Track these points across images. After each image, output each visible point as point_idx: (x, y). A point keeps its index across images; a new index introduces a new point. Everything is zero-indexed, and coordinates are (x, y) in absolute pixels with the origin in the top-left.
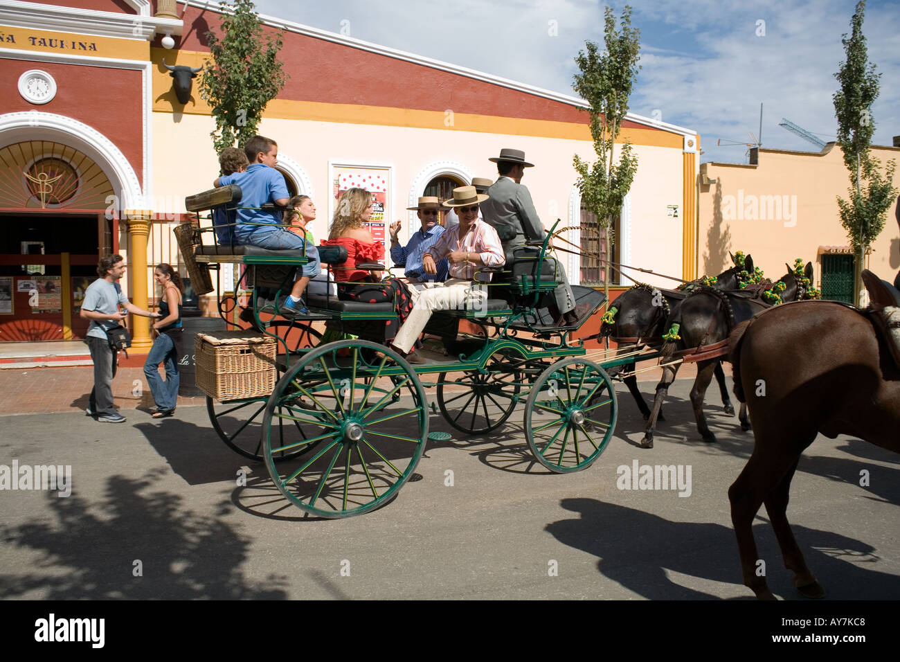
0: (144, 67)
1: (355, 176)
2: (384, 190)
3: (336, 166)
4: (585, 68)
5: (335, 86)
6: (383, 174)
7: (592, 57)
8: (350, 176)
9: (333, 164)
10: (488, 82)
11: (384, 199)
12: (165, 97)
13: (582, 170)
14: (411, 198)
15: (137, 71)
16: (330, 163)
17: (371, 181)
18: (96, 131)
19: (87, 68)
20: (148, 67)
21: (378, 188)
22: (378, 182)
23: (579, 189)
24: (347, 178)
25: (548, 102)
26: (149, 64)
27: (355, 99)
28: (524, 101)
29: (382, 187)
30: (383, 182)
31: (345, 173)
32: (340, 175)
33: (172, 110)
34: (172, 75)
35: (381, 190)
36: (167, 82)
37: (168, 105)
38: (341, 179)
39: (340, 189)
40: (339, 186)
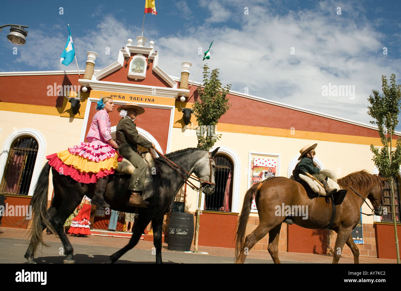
0: (172, 108)
1: (261, 159)
2: (275, 166)
3: (253, 154)
4: (373, 103)
5: (254, 119)
6: (275, 159)
7: (376, 98)
8: (259, 159)
9: (251, 153)
10: (326, 118)
11: (275, 171)
12: (179, 121)
13: (375, 152)
14: (289, 171)
15: (169, 110)
16: (250, 153)
17: (269, 162)
18: (149, 134)
19: (149, 108)
20: (173, 108)
21: (272, 165)
22: (272, 163)
23: (374, 162)
24: (258, 160)
25: (358, 127)
26: (174, 107)
27: (262, 124)
28: (345, 127)
29: (274, 165)
30: (275, 163)
31: (257, 158)
32: (254, 158)
33: (182, 127)
34: (183, 112)
35: (274, 166)
36: (181, 115)
37: (180, 125)
38: (255, 160)
39: (254, 165)
40: (254, 163)
